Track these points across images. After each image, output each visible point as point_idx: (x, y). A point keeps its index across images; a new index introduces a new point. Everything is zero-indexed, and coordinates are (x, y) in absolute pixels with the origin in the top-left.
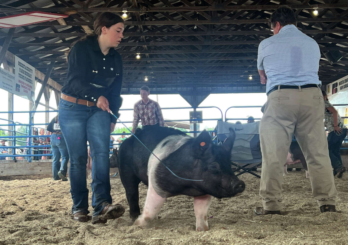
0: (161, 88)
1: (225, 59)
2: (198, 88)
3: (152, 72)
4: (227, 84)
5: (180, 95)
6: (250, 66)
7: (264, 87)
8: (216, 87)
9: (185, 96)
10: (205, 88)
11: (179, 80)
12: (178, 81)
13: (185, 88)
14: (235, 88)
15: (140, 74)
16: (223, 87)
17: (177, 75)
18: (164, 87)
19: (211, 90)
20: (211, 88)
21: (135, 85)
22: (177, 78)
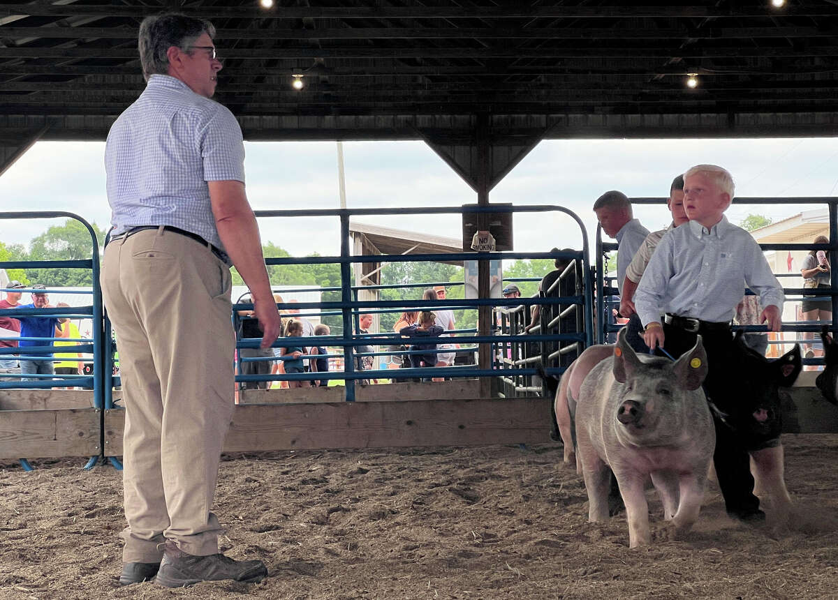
0: (353, 117)
1: (597, 13)
2: (496, 117)
3: (322, 59)
4: (604, 105)
5: (426, 141)
6: (691, 39)
7: (741, 115)
8: (563, 115)
9: (445, 148)
10: (523, 116)
11: (422, 86)
12: (420, 92)
13: (444, 116)
14: (634, 118)
15: (272, 63)
16: (590, 116)
17: (419, 69)
18: (366, 111)
19: (544, 124)
20: (544, 116)
21: (255, 105)
22: (415, 79)
